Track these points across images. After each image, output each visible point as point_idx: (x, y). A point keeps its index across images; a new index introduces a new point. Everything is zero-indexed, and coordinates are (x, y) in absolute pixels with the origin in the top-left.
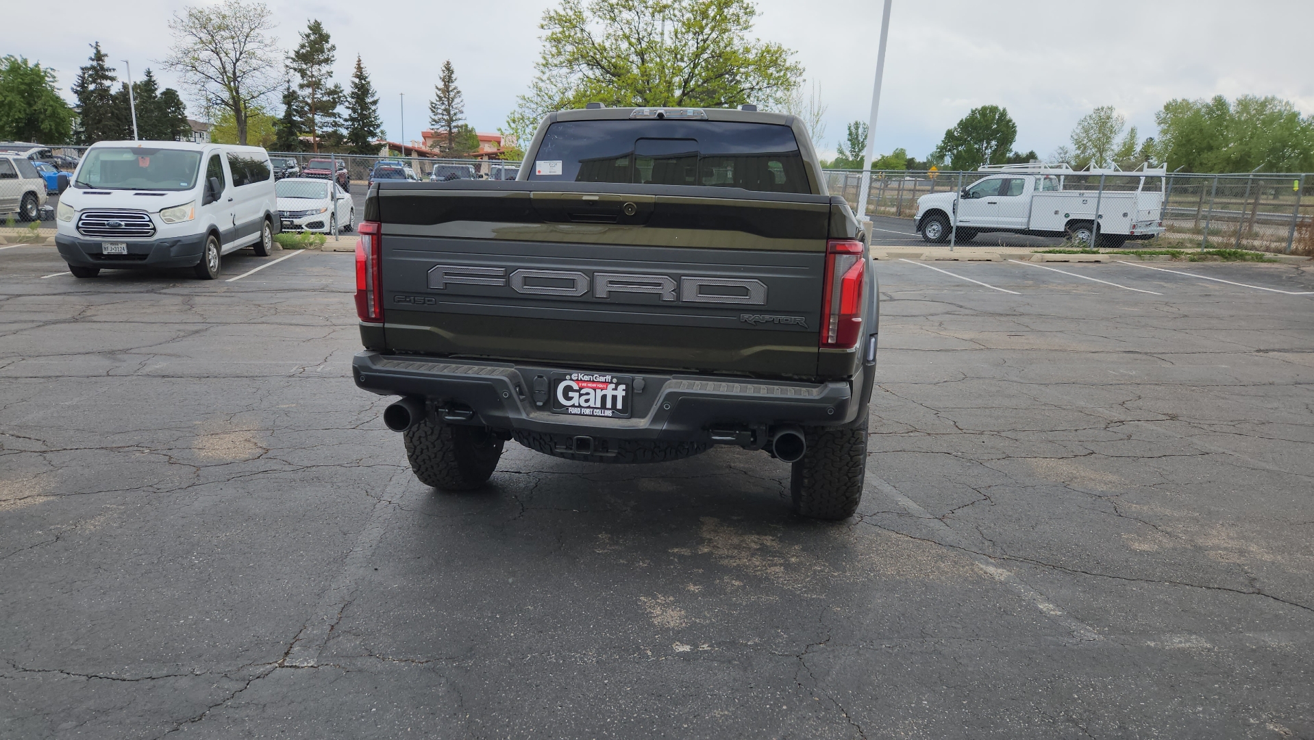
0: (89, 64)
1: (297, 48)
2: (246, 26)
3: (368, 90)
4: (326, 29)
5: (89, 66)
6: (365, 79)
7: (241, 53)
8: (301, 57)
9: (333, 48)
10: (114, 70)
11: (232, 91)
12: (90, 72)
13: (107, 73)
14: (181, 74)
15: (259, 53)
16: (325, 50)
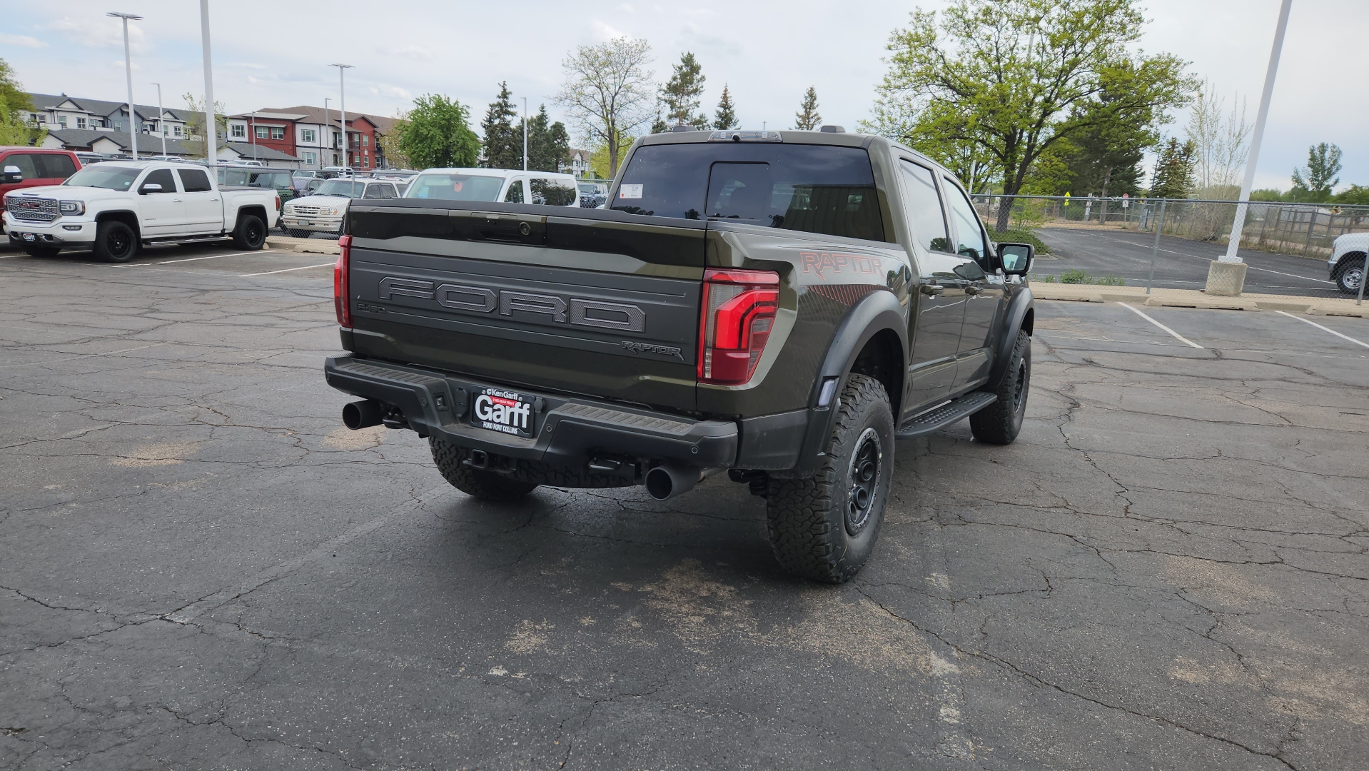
0: (496, 101)
1: (669, 80)
2: (627, 61)
4: (697, 60)
5: (496, 103)
6: (729, 108)
7: (620, 87)
8: (674, 89)
9: (703, 79)
10: (515, 106)
11: (608, 123)
12: (497, 109)
13: (509, 109)
14: (568, 108)
15: (636, 86)
16: (695, 82)
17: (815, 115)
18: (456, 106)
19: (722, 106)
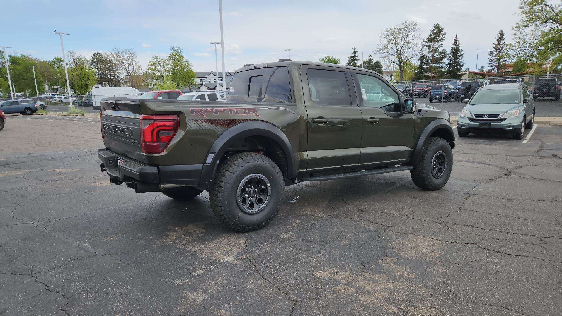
1: (428, 36)
2: (408, 31)
3: (459, 50)
5: (351, 56)
6: (458, 45)
7: (404, 43)
8: (431, 40)
9: (445, 34)
10: (359, 56)
11: (399, 58)
12: (352, 58)
13: (357, 58)
14: (381, 54)
15: (412, 42)
16: (441, 36)
17: (504, 43)
18: (335, 59)
19: (454, 44)
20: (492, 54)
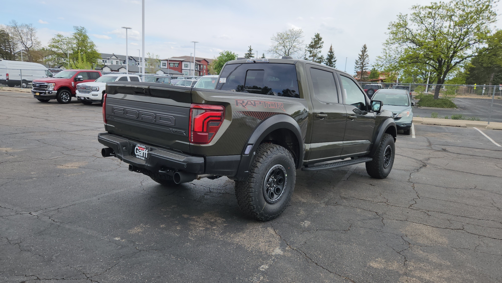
0: (247, 52)
1: (310, 43)
2: (294, 37)
3: (333, 57)
4: (321, 36)
6: (332, 53)
7: (291, 46)
8: (312, 46)
9: (323, 42)
10: (254, 54)
12: (247, 55)
13: (252, 55)
14: (272, 54)
15: (297, 46)
16: (320, 43)
17: (366, 55)
18: (234, 54)
19: (330, 52)
20: (357, 62)
